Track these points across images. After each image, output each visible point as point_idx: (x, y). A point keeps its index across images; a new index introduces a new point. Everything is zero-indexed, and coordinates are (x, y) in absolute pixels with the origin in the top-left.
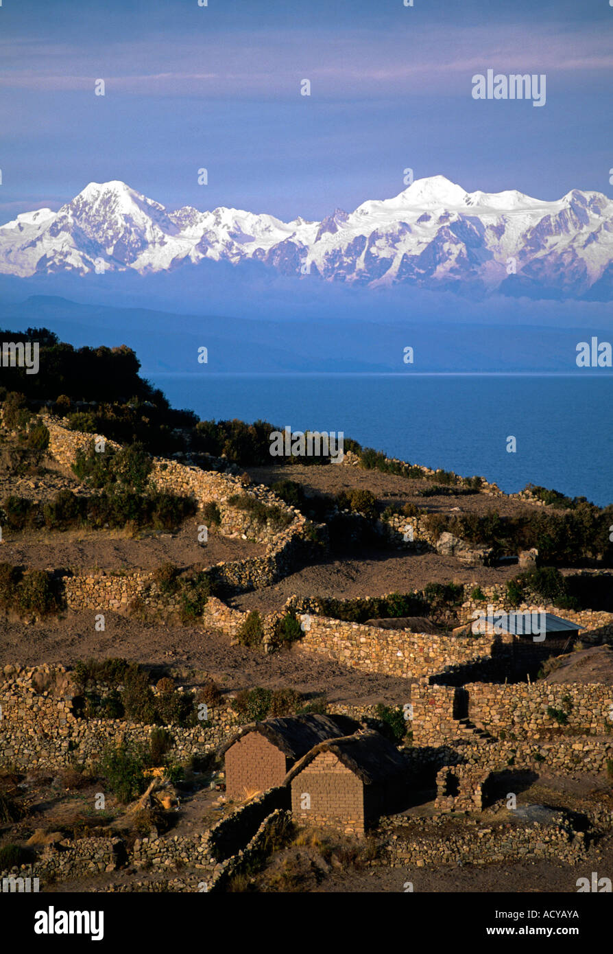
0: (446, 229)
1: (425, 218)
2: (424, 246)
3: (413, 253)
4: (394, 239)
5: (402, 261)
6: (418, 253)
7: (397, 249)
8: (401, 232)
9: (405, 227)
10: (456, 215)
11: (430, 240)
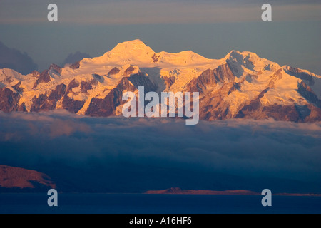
0: (126, 79)
1: (115, 71)
2: (108, 92)
3: (99, 98)
4: (86, 87)
5: (91, 103)
6: (103, 98)
7: (89, 94)
8: (94, 82)
9: (98, 78)
10: (138, 68)
11: (112, 88)
